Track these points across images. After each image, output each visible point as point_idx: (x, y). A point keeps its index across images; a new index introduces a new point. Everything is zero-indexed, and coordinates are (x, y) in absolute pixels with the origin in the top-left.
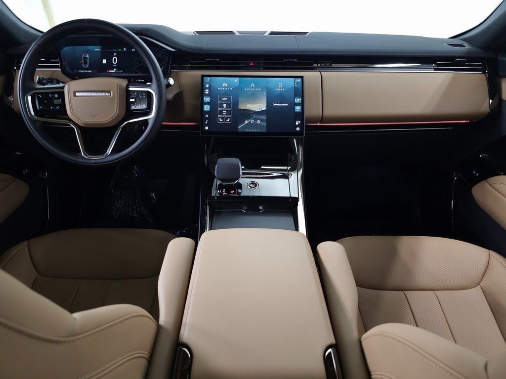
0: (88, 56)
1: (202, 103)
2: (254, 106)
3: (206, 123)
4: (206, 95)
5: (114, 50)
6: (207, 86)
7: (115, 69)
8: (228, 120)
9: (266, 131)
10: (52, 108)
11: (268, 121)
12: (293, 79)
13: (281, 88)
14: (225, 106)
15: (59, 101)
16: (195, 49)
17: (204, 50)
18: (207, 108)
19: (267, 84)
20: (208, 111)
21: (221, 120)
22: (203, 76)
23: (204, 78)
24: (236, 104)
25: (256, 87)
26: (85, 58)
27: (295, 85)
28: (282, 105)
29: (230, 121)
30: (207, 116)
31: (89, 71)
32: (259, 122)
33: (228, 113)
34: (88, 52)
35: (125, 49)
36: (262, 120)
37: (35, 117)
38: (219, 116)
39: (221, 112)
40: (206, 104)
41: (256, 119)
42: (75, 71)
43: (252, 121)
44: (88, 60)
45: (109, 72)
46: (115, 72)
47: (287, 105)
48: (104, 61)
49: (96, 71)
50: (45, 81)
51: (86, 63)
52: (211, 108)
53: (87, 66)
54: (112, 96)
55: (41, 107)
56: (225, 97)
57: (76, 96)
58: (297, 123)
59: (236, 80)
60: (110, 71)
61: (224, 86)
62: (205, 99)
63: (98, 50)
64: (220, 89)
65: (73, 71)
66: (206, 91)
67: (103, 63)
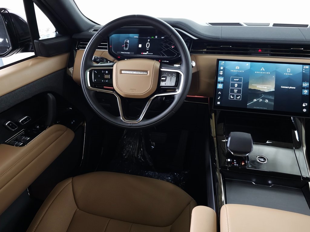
0: (128, 42)
1: (217, 82)
2: (263, 87)
3: (219, 98)
4: (221, 76)
5: (148, 38)
6: (222, 68)
7: (147, 52)
8: (239, 98)
9: (273, 110)
10: (103, 81)
11: (275, 101)
12: (302, 65)
13: (289, 73)
14: (236, 85)
15: (109, 76)
16: (212, 38)
17: (220, 39)
18: (220, 86)
19: (276, 69)
20: (221, 89)
21: (231, 97)
22: (218, 60)
23: (220, 61)
24: (246, 84)
25: (265, 71)
26: (126, 43)
27: (303, 71)
28: (291, 88)
29: (240, 99)
30: (220, 93)
31: (128, 53)
32: (267, 101)
33: (239, 91)
34: (128, 38)
35: (156, 37)
36: (269, 100)
37: (91, 87)
38: (230, 94)
39: (232, 91)
40: (219, 83)
41: (264, 99)
42: (118, 52)
43: (261, 100)
44: (128, 45)
45: (143, 54)
46: (147, 54)
47: (295, 88)
48: (140, 46)
49: (133, 53)
50: (98, 60)
51: (126, 46)
52: (224, 86)
53: (127, 49)
54: (148, 74)
55: (95, 80)
56: (237, 78)
57: (122, 73)
58: (304, 105)
59: (248, 64)
60: (144, 53)
61: (236, 68)
62: (219, 78)
63: (136, 37)
64: (233, 71)
65: (116, 53)
66: (220, 72)
67: (139, 47)
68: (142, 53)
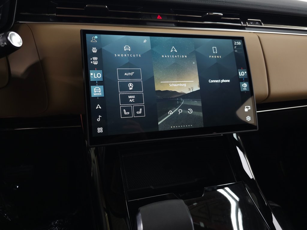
1: (88, 84)
2: (181, 85)
3: (99, 120)
4: (95, 68)
6: (94, 50)
8: (140, 112)
9: (203, 126)
11: (205, 109)
12: (230, 41)
13: (216, 55)
14: (131, 86)
18: (97, 91)
19: (195, 49)
20: (100, 98)
21: (125, 113)
22: (84, 33)
23: (88, 35)
24: (150, 82)
25: (179, 53)
27: (234, 49)
28: (223, 81)
29: (143, 114)
30: (99, 107)
32: (190, 111)
33: (138, 99)
36: (194, 108)
38: (121, 106)
39: (125, 99)
40: (94, 83)
41: (185, 107)
43: (180, 111)
47: (229, 81)
52: (105, 91)
56: (130, 71)
58: (246, 110)
59: (146, 40)
61: (125, 50)
62: (92, 74)
64: (119, 55)
66: (92, 60)
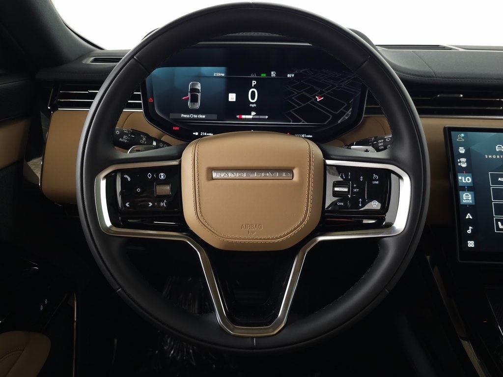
0: (199, 87)
1: (457, 189)
3: (469, 231)
4: (463, 170)
5: (252, 76)
6: (462, 150)
7: (253, 113)
10: (151, 204)
15: (166, 189)
16: (416, 75)
17: (433, 77)
18: (467, 198)
20: (470, 205)
21: (500, 226)
22: (448, 131)
23: (453, 133)
26: (194, 90)
30: (469, 216)
31: (201, 116)
34: (199, 78)
35: (273, 74)
37: (114, 229)
38: (496, 217)
40: (463, 189)
42: (173, 116)
44: (199, 95)
45: (241, 119)
46: (253, 119)
48: (232, 97)
49: (215, 116)
50: (124, 139)
51: (194, 99)
52: (476, 198)
53: (198, 105)
55: (127, 205)
57: (213, 179)
60: (243, 117)
61: (497, 150)
62: (460, 178)
63: (219, 74)
64: (490, 157)
65: (168, 116)
66: (460, 162)
67: (230, 100)
68: (238, 116)
